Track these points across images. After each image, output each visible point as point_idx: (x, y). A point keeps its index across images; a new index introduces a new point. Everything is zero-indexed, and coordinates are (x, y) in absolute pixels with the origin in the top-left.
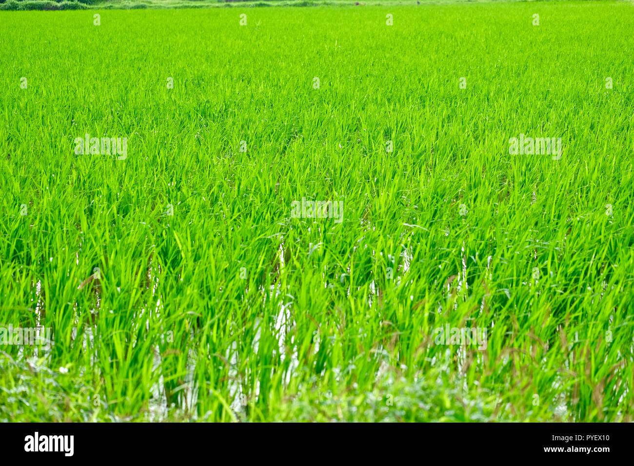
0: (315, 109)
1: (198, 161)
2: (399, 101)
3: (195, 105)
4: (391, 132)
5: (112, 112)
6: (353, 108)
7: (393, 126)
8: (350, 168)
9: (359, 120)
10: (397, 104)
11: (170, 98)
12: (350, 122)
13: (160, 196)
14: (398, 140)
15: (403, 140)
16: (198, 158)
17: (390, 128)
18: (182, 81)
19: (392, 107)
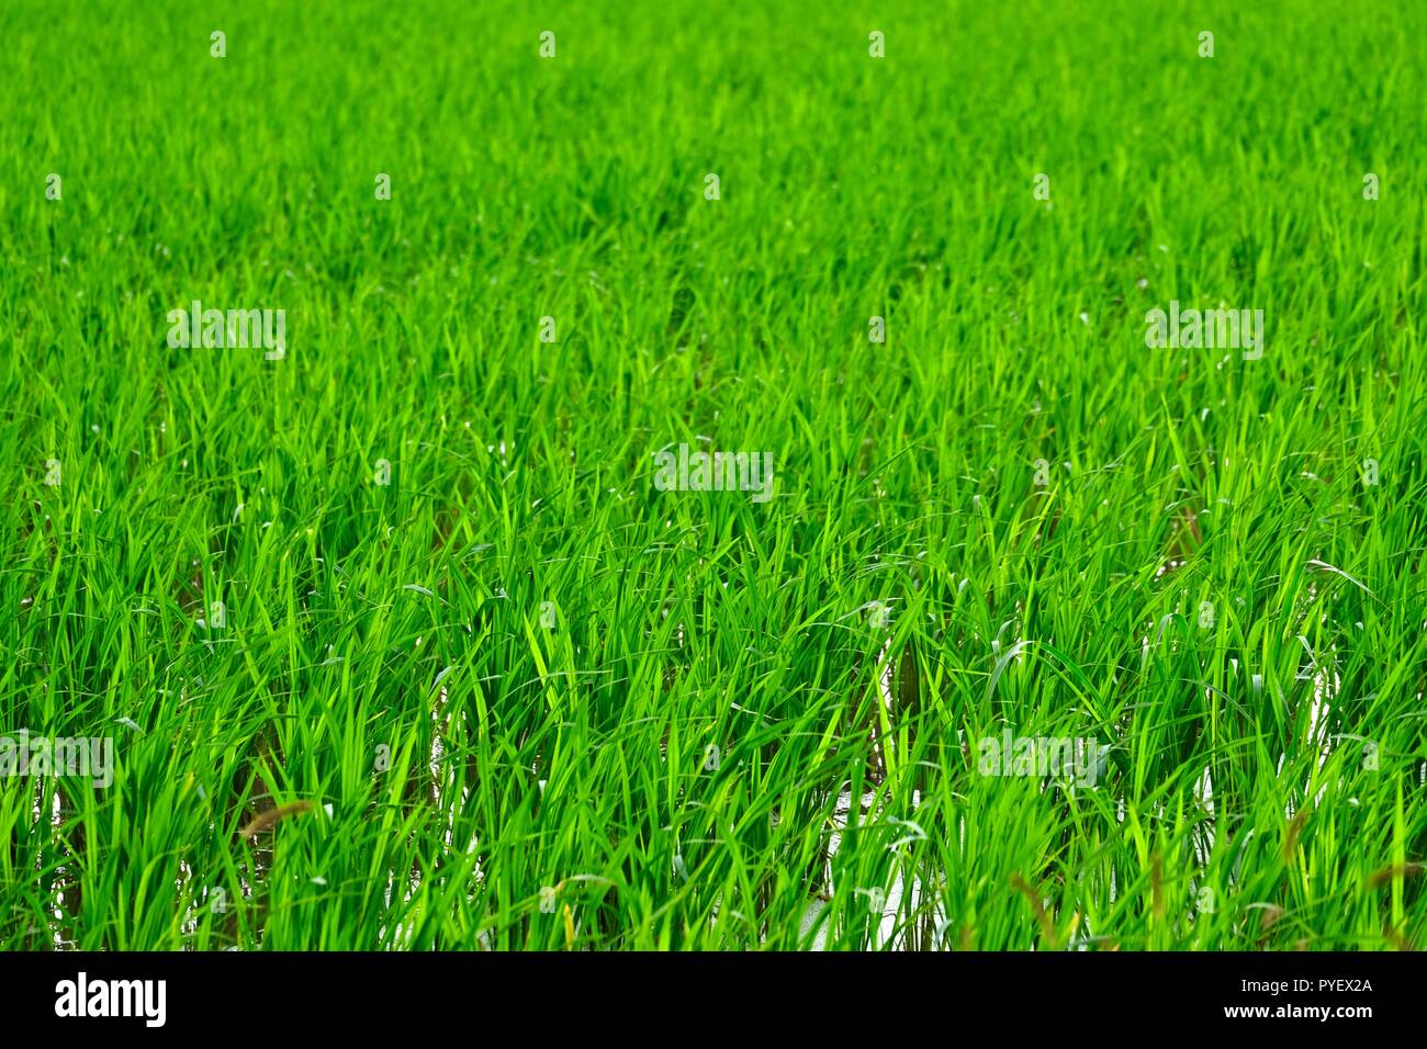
0: (988, 179)
1: (587, 366)
2: (1279, 143)
3: (571, 173)
4: (1257, 252)
5: (286, 209)
6: (1120, 170)
7: (1262, 234)
8: (1114, 382)
9: (1142, 213)
10: (1273, 155)
11: (486, 150)
12: (1113, 218)
13: (467, 489)
14: (1281, 279)
15: (1297, 279)
16: (586, 359)
17: (1251, 239)
18: (524, 93)
19: (1254, 168)
